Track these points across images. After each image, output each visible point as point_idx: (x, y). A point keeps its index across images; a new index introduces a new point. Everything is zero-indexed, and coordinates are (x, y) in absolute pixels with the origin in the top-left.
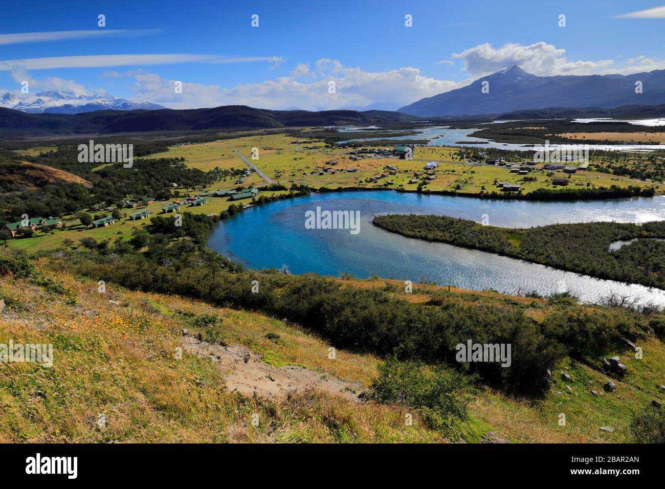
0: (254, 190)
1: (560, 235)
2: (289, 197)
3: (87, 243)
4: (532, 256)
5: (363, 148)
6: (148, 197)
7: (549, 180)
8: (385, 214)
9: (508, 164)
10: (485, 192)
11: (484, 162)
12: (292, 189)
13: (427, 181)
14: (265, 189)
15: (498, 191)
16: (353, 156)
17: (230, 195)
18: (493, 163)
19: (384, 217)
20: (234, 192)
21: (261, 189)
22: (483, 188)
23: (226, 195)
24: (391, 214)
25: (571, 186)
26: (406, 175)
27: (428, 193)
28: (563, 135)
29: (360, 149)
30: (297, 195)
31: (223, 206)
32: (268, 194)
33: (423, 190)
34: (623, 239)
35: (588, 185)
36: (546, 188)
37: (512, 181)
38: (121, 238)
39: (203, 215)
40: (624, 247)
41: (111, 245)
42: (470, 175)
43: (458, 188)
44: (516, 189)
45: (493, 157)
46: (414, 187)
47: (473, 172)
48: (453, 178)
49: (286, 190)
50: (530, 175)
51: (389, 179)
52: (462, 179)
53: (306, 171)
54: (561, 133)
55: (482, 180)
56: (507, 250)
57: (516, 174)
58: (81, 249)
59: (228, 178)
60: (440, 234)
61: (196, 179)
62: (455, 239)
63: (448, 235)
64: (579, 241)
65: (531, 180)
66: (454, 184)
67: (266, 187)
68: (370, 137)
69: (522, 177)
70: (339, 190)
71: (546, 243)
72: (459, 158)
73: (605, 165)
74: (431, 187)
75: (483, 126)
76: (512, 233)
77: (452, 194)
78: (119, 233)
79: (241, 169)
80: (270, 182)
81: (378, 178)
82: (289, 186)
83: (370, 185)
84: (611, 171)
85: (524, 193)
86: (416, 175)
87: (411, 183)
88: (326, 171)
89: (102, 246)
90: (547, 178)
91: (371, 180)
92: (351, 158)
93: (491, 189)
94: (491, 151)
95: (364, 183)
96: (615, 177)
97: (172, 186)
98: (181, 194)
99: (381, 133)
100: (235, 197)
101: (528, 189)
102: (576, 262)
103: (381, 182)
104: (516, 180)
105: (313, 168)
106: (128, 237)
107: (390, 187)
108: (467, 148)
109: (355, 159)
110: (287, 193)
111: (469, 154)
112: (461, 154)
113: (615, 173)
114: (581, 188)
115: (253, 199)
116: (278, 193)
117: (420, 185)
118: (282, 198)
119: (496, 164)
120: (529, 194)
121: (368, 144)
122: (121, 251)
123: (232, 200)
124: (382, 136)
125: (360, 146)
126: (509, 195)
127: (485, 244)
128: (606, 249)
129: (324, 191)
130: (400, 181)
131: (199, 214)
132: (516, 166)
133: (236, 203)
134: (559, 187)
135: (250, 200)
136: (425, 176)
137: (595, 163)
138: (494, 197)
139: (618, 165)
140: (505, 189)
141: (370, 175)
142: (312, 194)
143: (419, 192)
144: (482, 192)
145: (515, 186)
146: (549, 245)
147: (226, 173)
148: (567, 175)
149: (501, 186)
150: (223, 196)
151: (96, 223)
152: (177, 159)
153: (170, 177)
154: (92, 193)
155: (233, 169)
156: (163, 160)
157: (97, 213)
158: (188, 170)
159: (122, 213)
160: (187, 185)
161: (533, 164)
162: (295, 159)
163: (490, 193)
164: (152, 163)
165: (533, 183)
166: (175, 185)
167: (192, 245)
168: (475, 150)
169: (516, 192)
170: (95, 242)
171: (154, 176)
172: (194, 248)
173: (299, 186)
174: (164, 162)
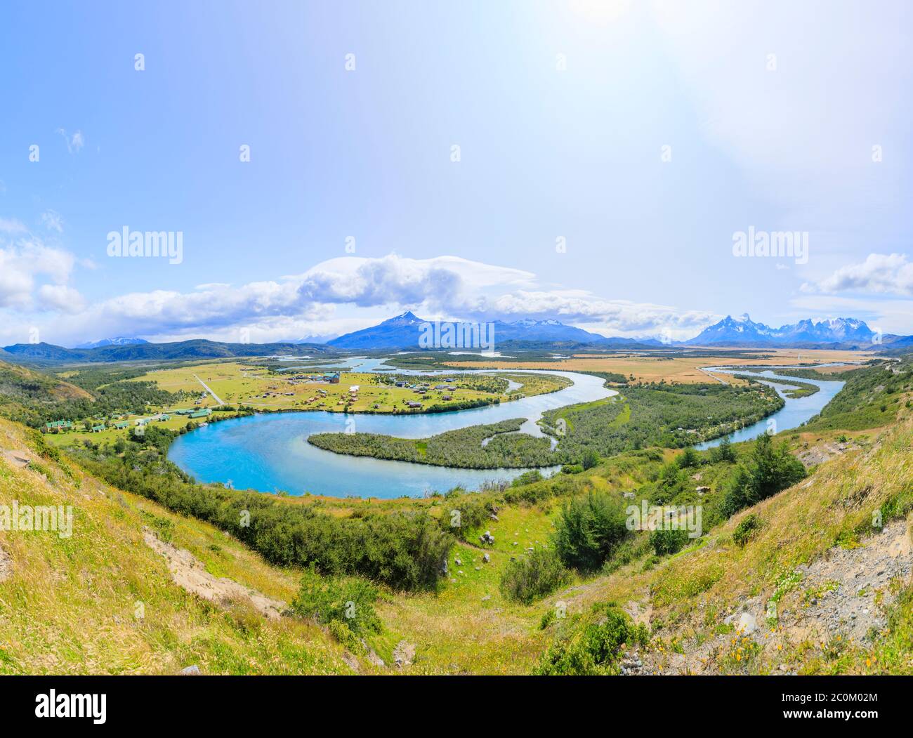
0: (209, 411)
1: (451, 439)
2: (237, 417)
3: (87, 444)
4: (434, 460)
5: (298, 374)
6: (129, 411)
7: (440, 397)
9: (411, 386)
10: (397, 410)
11: (394, 385)
12: (239, 410)
13: (351, 402)
14: (217, 410)
15: (407, 409)
16: (291, 381)
17: (190, 413)
18: (400, 386)
19: (317, 436)
20: (193, 411)
21: (214, 410)
22: (395, 407)
23: (187, 413)
25: (454, 402)
26: (334, 398)
27: (352, 413)
28: (445, 363)
29: (296, 375)
30: (244, 416)
31: (182, 422)
32: (220, 414)
33: (349, 410)
34: (489, 437)
35: (464, 399)
36: (438, 404)
37: (415, 399)
38: (108, 443)
39: (167, 430)
40: (490, 443)
41: (101, 448)
42: (385, 396)
43: (376, 407)
44: (418, 406)
45: (400, 382)
46: (342, 408)
47: (386, 394)
48: (371, 399)
49: (234, 410)
50: (427, 395)
51: (321, 401)
52: (379, 399)
53: (252, 394)
54: (443, 362)
55: (395, 400)
56: (416, 458)
57: (417, 394)
58: (83, 447)
59: (189, 399)
60: (365, 449)
61: (164, 399)
62: (376, 454)
63: (371, 450)
64: (464, 442)
65: (427, 398)
66: (373, 405)
67: (219, 408)
68: (305, 365)
69: (422, 396)
70: (279, 411)
71: (443, 448)
72: (375, 382)
73: (472, 385)
74: (355, 408)
75: (391, 357)
76: (419, 443)
77: (372, 413)
78: (107, 438)
79: (199, 392)
80: (222, 404)
81: (311, 401)
82: (237, 408)
83: (305, 407)
84: (475, 388)
85: (424, 409)
86: (342, 398)
87: (338, 404)
88: (268, 394)
89: (96, 448)
90: (438, 396)
91: (306, 403)
92: (289, 383)
93: (401, 407)
94: (398, 376)
95: (300, 405)
96: (479, 392)
97: (147, 404)
98: (152, 411)
99: (313, 361)
100: (193, 415)
101: (427, 405)
102: (464, 460)
103: (314, 404)
104: (418, 398)
105: (257, 392)
106: (113, 443)
107: (321, 408)
108: (381, 375)
109: (292, 384)
110: (235, 414)
111: (383, 379)
112: (377, 379)
113: (478, 390)
114: (460, 401)
115: (208, 418)
116: (228, 414)
117: (347, 406)
118: (231, 417)
119: (403, 386)
120: (428, 409)
121: (303, 371)
122: (108, 454)
123: (190, 417)
124: (315, 364)
125: (297, 373)
126: (414, 411)
127: (401, 454)
128: (480, 446)
129: (266, 411)
130: (331, 403)
131: (164, 428)
132: (418, 387)
133: (194, 421)
134: (447, 402)
135: (205, 419)
136: (350, 398)
137: (466, 383)
138: (403, 413)
139: (478, 384)
140: (411, 407)
141: (305, 398)
142: (256, 414)
143: (345, 412)
144: (394, 410)
145: (417, 403)
146: (445, 449)
147: (187, 395)
148: (451, 392)
149: (408, 404)
150: (183, 414)
151: (94, 429)
152: (152, 382)
153: (145, 396)
154: (94, 406)
155: (192, 392)
156: (142, 382)
157: (96, 422)
158: (160, 391)
159: (111, 422)
160: (157, 404)
161: (428, 385)
162: (243, 384)
163: (400, 411)
164: (135, 385)
165: (429, 400)
166: (149, 403)
167: (156, 455)
168: (387, 375)
169: (419, 409)
170: (91, 443)
171: (134, 395)
172: (157, 458)
173: (245, 407)
174: (143, 384)
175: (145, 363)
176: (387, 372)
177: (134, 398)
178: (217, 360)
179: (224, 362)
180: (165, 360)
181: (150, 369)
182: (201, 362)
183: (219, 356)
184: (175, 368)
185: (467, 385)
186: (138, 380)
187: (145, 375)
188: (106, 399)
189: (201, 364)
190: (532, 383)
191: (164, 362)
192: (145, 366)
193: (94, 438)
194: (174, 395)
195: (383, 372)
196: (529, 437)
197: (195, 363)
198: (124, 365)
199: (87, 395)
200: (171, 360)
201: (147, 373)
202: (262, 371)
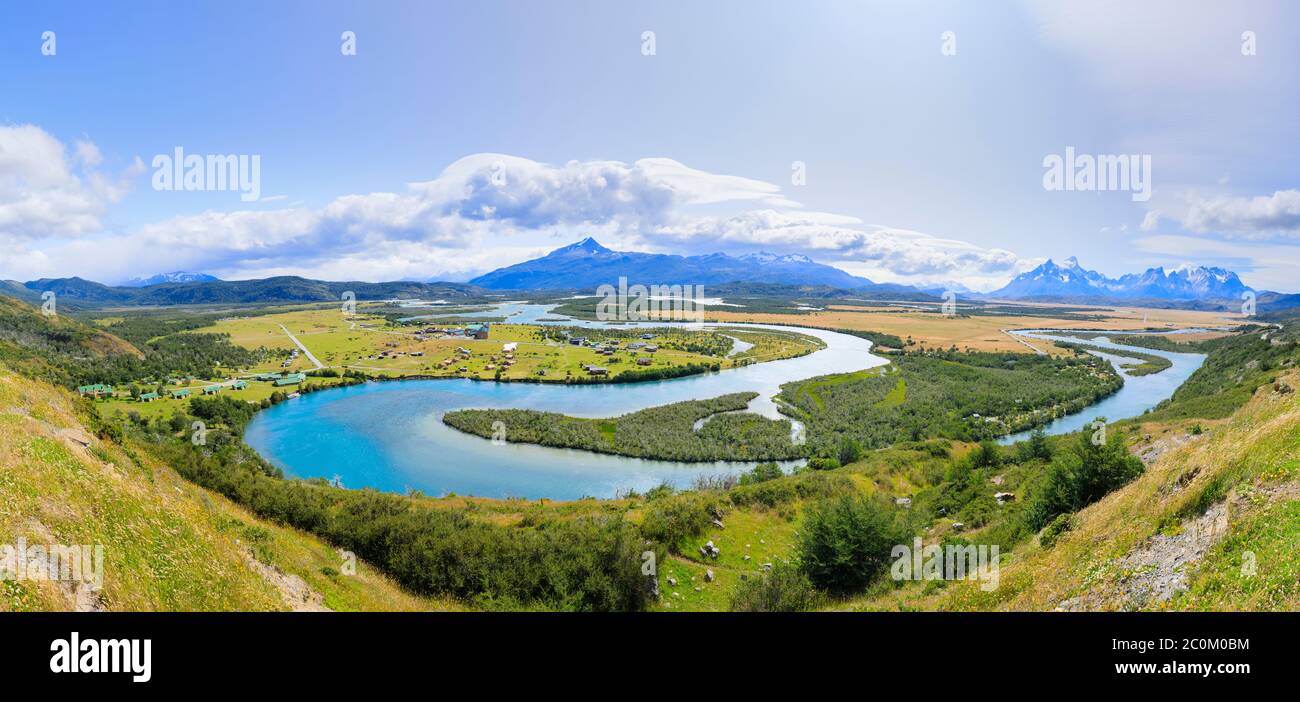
0: (303, 376)
1: (650, 420)
2: (342, 385)
3: (133, 417)
4: (626, 449)
5: (429, 326)
6: (191, 374)
7: (634, 360)
8: (458, 410)
9: (592, 344)
10: (571, 377)
11: (567, 342)
12: (345, 376)
13: (506, 366)
14: (313, 375)
15: (586, 376)
16: (418, 336)
17: (275, 379)
18: (577, 343)
19: (456, 414)
20: (279, 376)
21: (309, 375)
22: (569, 373)
23: (270, 379)
24: (465, 409)
25: (655, 367)
26: (481, 360)
27: (507, 381)
29: (426, 327)
30: (351, 384)
31: (265, 392)
32: (317, 381)
33: (502, 377)
34: (704, 417)
35: (669, 364)
36: (632, 370)
37: (598, 364)
38: (161, 417)
39: (244, 402)
40: (705, 425)
41: (152, 423)
42: (554, 358)
43: (542, 374)
44: (602, 372)
45: (577, 337)
46: (492, 375)
47: (557, 354)
48: (535, 362)
49: (338, 376)
50: (615, 356)
51: (462, 364)
52: (545, 362)
53: (363, 354)
55: (568, 364)
56: (600, 445)
57: (601, 355)
58: (128, 422)
59: (273, 359)
60: (525, 432)
61: (240, 358)
62: (542, 439)
63: (534, 433)
64: (669, 424)
65: (616, 361)
66: (537, 370)
67: (315, 372)
68: (438, 313)
69: (608, 357)
70: (402, 378)
71: (639, 431)
72: (540, 338)
73: (680, 343)
74: (510, 374)
75: (563, 302)
76: (604, 425)
77: (535, 381)
78: (161, 411)
79: (288, 349)
80: (320, 366)
81: (448, 364)
82: (341, 372)
83: (439, 373)
84: (685, 348)
85: (611, 376)
86: (493, 359)
87: (487, 369)
88: (386, 354)
89: (144, 423)
90: (631, 358)
91: (440, 367)
92: (415, 338)
93: (577, 374)
94: (573, 330)
95: (432, 370)
96: (690, 354)
97: (215, 365)
98: (223, 374)
99: (450, 308)
100: (279, 382)
101: (615, 371)
102: (669, 449)
103: (452, 369)
104: (602, 361)
105: (370, 350)
106: (168, 417)
107: (462, 374)
108: (549, 327)
109: (421, 340)
110: (339, 381)
111: (551, 333)
112: (542, 334)
113: (689, 350)
114: (662, 367)
115: (300, 387)
116: (329, 381)
117: (499, 371)
118: (333, 386)
119: (581, 344)
120: (616, 377)
121: (435, 322)
122: (161, 432)
123: (275, 385)
124: (452, 312)
125: (427, 324)
126: (596, 380)
127: (577, 440)
128: (691, 430)
129: (383, 378)
130: (476, 366)
131: (240, 400)
132: (602, 346)
133: (280, 390)
134: (644, 368)
135: (296, 388)
136: (503, 360)
137: (672, 341)
138: (580, 382)
139: (690, 343)
140: (592, 373)
141: (439, 360)
142: (369, 382)
143: (497, 379)
144: (568, 378)
145: (601, 369)
146: (642, 433)
147: (271, 353)
148: (649, 354)
149: (588, 369)
150: (265, 380)
151: (143, 397)
152: (223, 334)
153: (214, 354)
154: (143, 365)
155: (279, 349)
156: (209, 335)
157: (145, 387)
158: (233, 347)
159: (166, 389)
160: (230, 365)
161: (617, 343)
162: (350, 339)
163: (576, 378)
164: (199, 338)
165: (618, 364)
166: (218, 363)
167: (228, 436)
168: (558, 329)
169: (603, 376)
170: (139, 417)
171: (199, 352)
172: (230, 440)
173: (353, 372)
174: (210, 337)
175: (215, 308)
176: (557, 324)
177: (198, 356)
178: (313, 305)
179: (322, 308)
180: (240, 305)
181: (220, 317)
182: (290, 307)
183: (315, 299)
184: (254, 315)
185: (674, 344)
186: (204, 331)
187: (213, 324)
188: (159, 357)
189: (291, 311)
190: (767, 344)
191: (239, 307)
192: (213, 312)
193: (142, 410)
194: (254, 352)
195: (551, 324)
196: (761, 419)
197: (281, 309)
198: (185, 311)
199: (134, 351)
200: (248, 304)
201: (216, 321)
202: (377, 322)
